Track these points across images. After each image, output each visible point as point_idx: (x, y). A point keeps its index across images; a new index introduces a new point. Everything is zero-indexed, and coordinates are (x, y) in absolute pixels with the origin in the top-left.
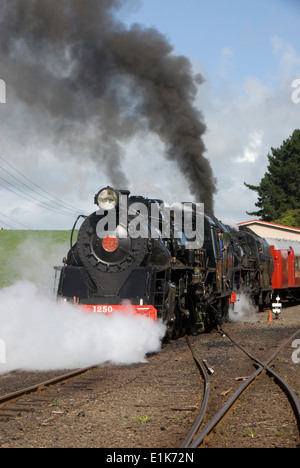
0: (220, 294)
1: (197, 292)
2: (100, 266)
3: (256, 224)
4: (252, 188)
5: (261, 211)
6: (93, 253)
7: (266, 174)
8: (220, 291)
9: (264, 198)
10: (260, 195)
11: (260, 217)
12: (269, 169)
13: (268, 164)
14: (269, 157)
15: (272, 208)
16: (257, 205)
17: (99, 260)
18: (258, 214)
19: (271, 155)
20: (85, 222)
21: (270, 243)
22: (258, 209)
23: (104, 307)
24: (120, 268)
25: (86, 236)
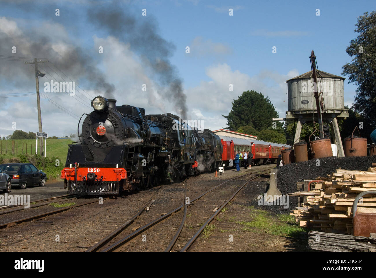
0: (183, 162)
1: (166, 161)
2: (96, 145)
3: (222, 131)
4: (225, 117)
5: (229, 127)
6: (91, 136)
7: (232, 111)
8: (183, 160)
9: (230, 121)
10: (229, 120)
11: (229, 130)
12: (233, 109)
13: (232, 106)
14: (233, 103)
15: (234, 126)
16: (228, 124)
17: (95, 141)
18: (228, 128)
19: (233, 102)
20: (87, 118)
21: (221, 138)
22: (228, 126)
23: (95, 169)
24: (107, 146)
25: (87, 126)
